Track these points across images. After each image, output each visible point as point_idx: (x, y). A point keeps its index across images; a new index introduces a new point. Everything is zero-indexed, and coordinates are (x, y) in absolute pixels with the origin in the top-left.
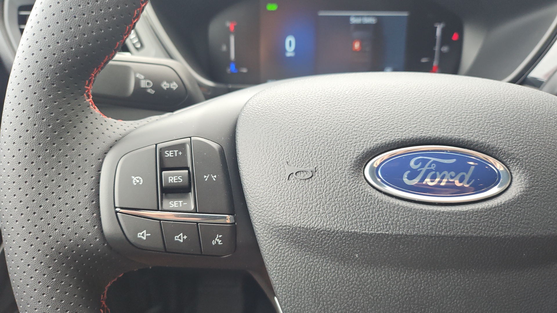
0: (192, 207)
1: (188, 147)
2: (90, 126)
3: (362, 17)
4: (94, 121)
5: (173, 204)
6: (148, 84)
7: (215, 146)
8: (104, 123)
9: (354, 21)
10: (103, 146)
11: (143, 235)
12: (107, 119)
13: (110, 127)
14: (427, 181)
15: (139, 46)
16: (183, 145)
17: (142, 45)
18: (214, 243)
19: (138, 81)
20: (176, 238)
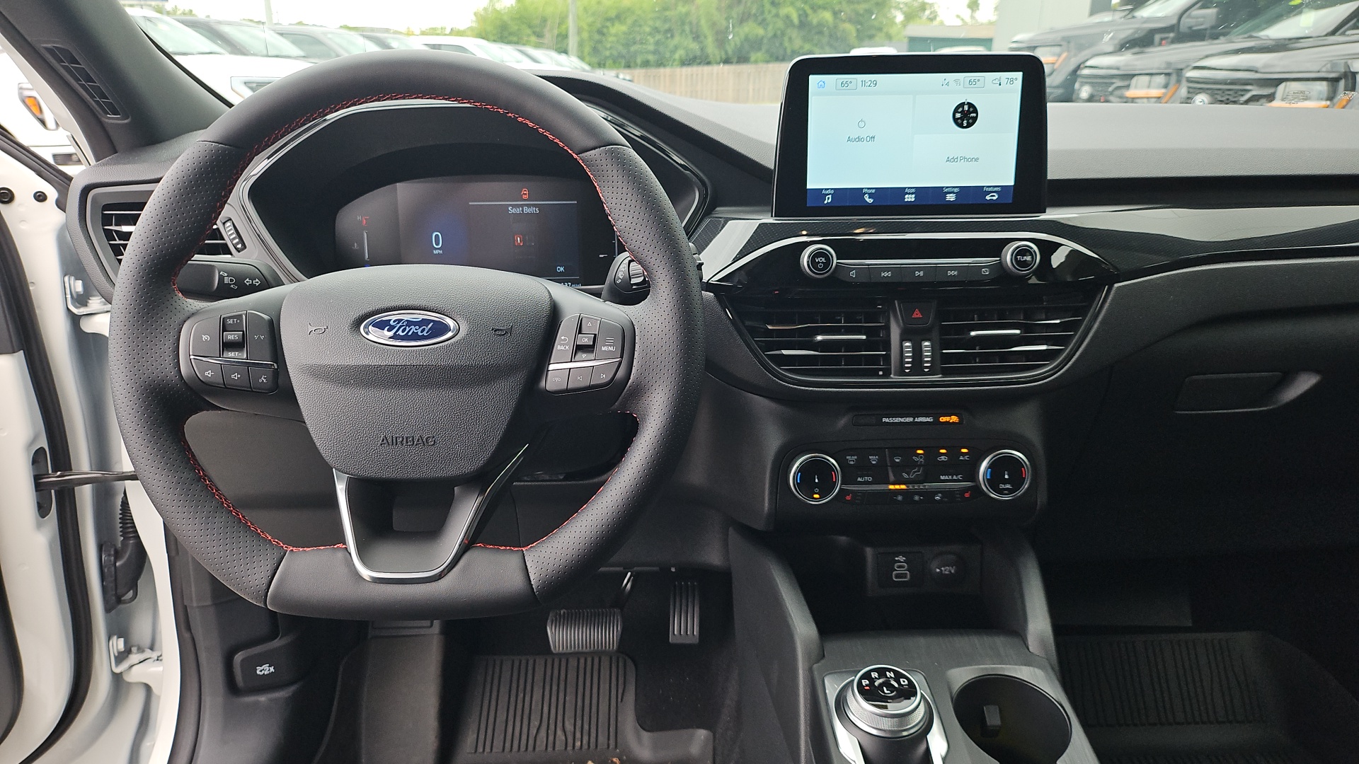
0: (245, 356)
1: (244, 317)
2: (174, 303)
3: (522, 206)
4: (178, 301)
5: (231, 354)
6: (231, 280)
7: (266, 317)
8: (184, 302)
9: (512, 211)
10: (182, 317)
11: (209, 374)
12: (188, 300)
13: (189, 306)
14: (400, 332)
15: (239, 246)
16: (241, 315)
17: (244, 247)
18: (260, 381)
19: (221, 278)
20: (233, 376)
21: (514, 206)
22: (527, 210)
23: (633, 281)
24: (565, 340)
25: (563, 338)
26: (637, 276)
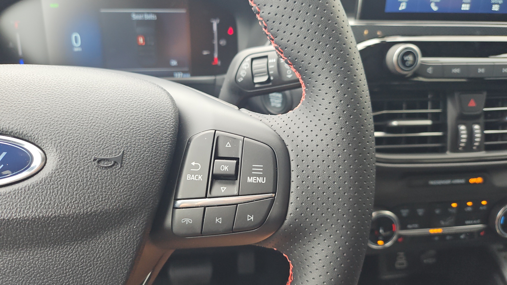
3: (143, 13)
9: (135, 17)
21: (137, 13)
22: (148, 17)
23: (257, 80)
24: (196, 167)
25: (193, 164)
26: (260, 74)
